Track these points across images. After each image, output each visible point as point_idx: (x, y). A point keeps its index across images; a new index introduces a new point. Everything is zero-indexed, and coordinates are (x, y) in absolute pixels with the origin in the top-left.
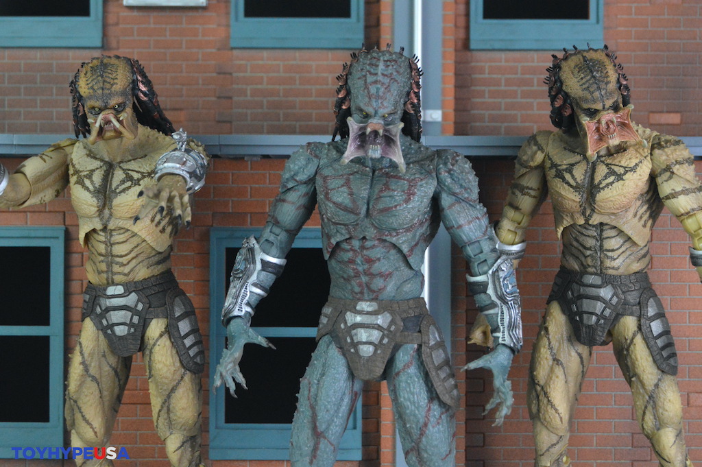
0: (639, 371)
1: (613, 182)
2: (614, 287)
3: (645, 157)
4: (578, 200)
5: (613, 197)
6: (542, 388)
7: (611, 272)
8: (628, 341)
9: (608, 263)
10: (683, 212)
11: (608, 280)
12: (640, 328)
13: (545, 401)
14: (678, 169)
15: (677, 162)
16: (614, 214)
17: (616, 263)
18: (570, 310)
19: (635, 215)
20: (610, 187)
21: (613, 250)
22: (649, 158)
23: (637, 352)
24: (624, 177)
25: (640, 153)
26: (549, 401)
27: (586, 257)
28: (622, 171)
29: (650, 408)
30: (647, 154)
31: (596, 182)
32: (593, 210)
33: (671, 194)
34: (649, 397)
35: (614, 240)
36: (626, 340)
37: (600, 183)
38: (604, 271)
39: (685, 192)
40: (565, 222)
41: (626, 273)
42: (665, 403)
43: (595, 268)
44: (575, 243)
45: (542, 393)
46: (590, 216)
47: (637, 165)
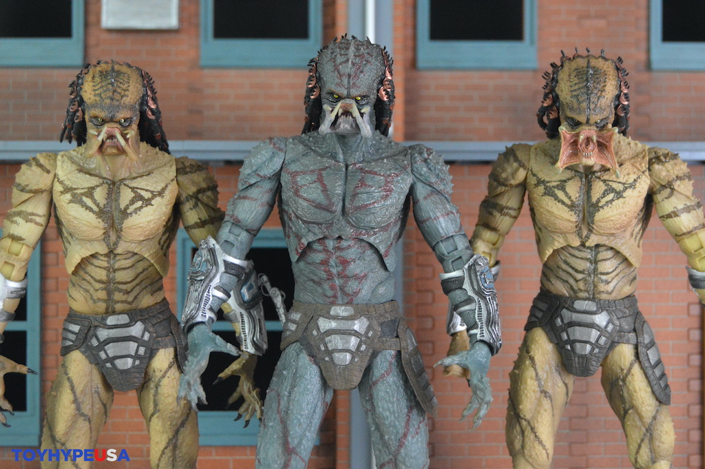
0: (638, 403)
1: (612, 200)
2: (609, 313)
3: (643, 173)
4: (574, 220)
5: (614, 216)
6: (529, 423)
7: (604, 296)
8: (625, 371)
9: (602, 287)
10: (685, 231)
11: (603, 307)
12: (637, 355)
13: (532, 436)
14: (679, 186)
15: (678, 178)
16: (613, 235)
17: (610, 287)
18: (559, 338)
19: (632, 235)
20: (610, 205)
21: (607, 274)
22: (647, 173)
23: (635, 383)
24: (625, 195)
25: (637, 168)
26: (536, 436)
27: (577, 281)
28: (620, 187)
29: (646, 441)
30: (644, 169)
31: (594, 200)
32: (590, 231)
33: (674, 212)
34: (647, 430)
35: (608, 262)
36: (622, 370)
37: (598, 201)
38: (597, 296)
39: (688, 209)
40: (556, 244)
41: (619, 297)
42: (662, 435)
43: (588, 292)
44: (564, 266)
45: (529, 428)
46: (588, 237)
47: (635, 180)
